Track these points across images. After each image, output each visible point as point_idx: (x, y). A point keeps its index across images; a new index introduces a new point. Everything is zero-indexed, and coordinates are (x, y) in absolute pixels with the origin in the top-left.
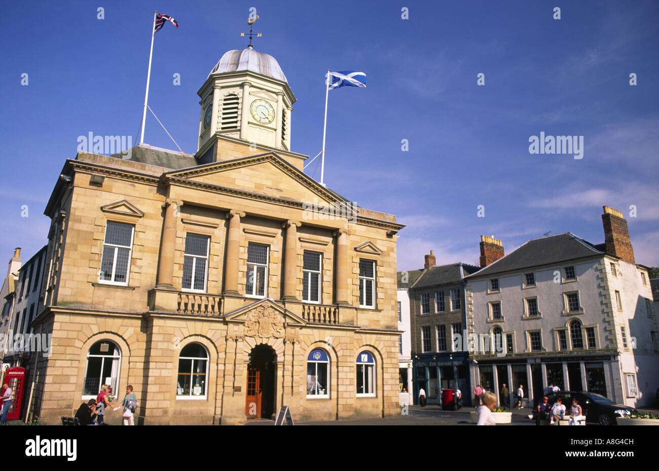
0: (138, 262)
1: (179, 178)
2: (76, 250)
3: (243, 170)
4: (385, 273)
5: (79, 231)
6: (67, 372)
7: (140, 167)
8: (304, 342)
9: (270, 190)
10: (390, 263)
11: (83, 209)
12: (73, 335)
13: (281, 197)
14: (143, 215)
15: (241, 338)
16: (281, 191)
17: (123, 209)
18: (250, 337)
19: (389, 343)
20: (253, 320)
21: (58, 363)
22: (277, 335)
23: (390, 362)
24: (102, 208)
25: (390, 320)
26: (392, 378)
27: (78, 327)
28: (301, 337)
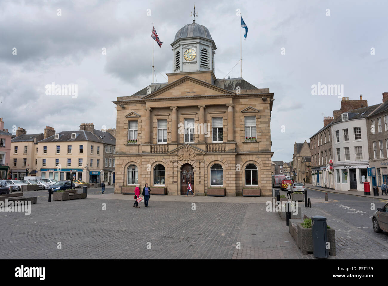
0: (140, 135)
1: (147, 99)
2: (119, 134)
3: (175, 88)
4: (261, 122)
5: (120, 126)
6: (120, 176)
7: (137, 97)
8: (207, 162)
9: (189, 93)
10: (265, 116)
11: (120, 118)
12: (121, 163)
13: (195, 95)
14: (140, 116)
15: (176, 161)
16: (194, 92)
17: (133, 116)
18: (180, 161)
19: (265, 159)
20: (181, 153)
21: (118, 173)
22: (192, 159)
23: (265, 169)
24: (126, 116)
25: (265, 147)
26: (267, 177)
27: (122, 161)
28: (205, 159)
